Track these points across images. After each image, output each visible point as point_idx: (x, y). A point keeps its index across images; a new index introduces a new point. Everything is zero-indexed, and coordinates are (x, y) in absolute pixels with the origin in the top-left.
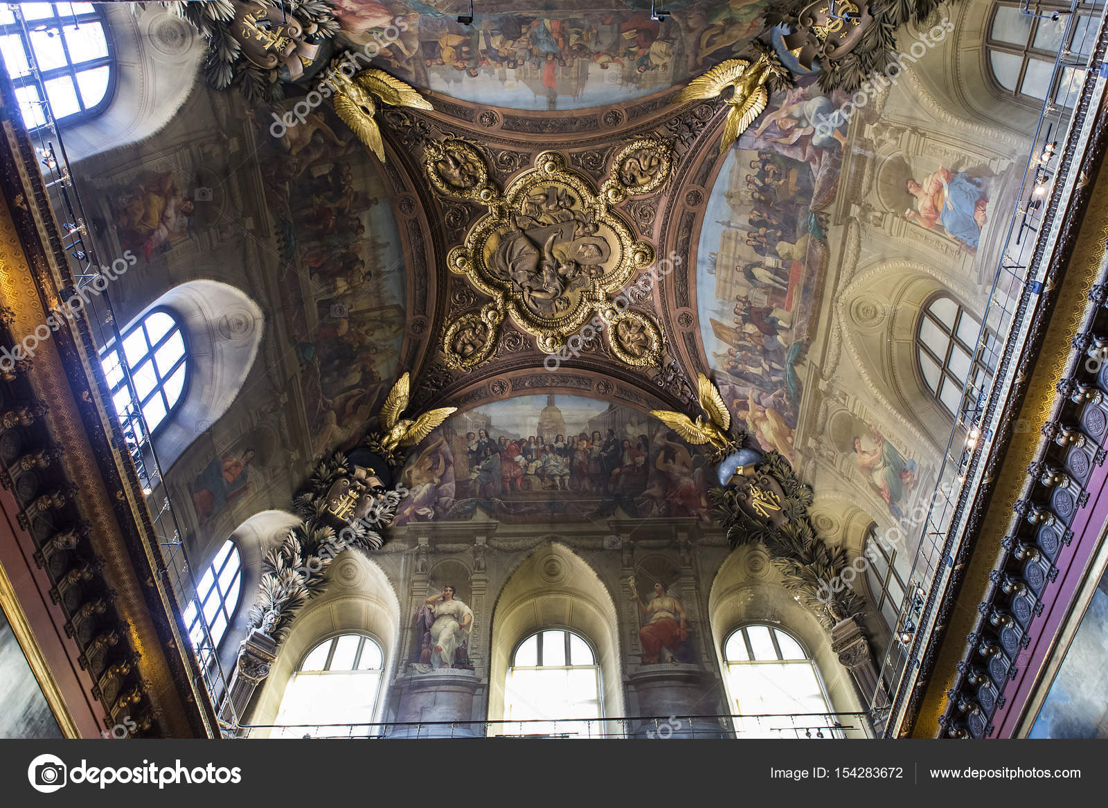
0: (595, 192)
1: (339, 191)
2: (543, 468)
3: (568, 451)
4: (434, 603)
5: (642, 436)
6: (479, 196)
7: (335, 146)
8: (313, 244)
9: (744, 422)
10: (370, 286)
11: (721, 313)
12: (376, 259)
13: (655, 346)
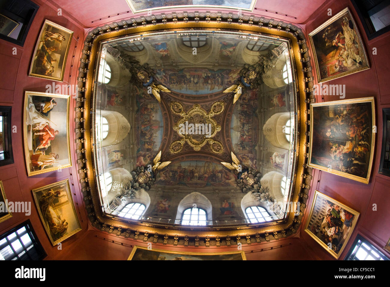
0: (183, 118)
1: (176, 172)
2: (247, 131)
3: (243, 125)
4: (273, 162)
5: (240, 106)
6: (182, 142)
7: (167, 171)
8: (185, 179)
9: (234, 81)
10: (198, 169)
11: (208, 88)
12: (193, 166)
13: (219, 103)
